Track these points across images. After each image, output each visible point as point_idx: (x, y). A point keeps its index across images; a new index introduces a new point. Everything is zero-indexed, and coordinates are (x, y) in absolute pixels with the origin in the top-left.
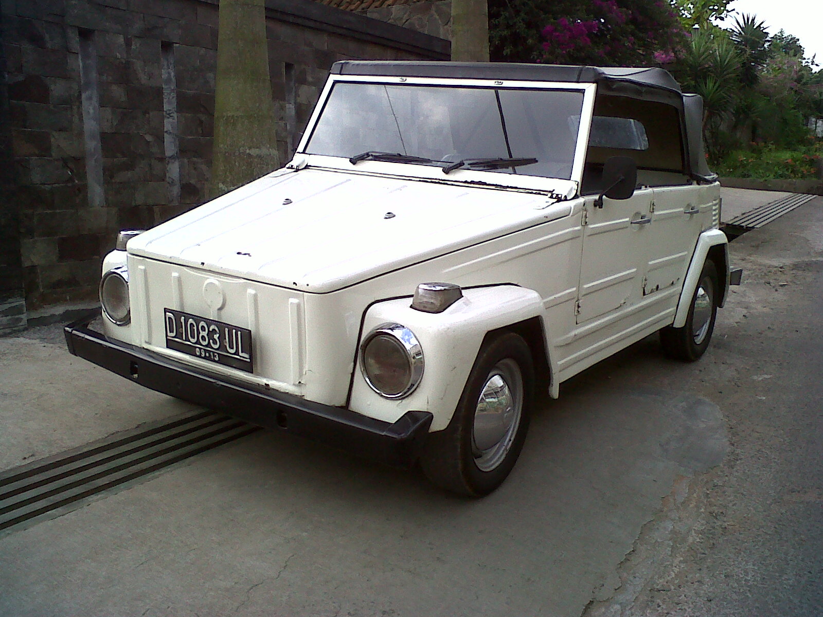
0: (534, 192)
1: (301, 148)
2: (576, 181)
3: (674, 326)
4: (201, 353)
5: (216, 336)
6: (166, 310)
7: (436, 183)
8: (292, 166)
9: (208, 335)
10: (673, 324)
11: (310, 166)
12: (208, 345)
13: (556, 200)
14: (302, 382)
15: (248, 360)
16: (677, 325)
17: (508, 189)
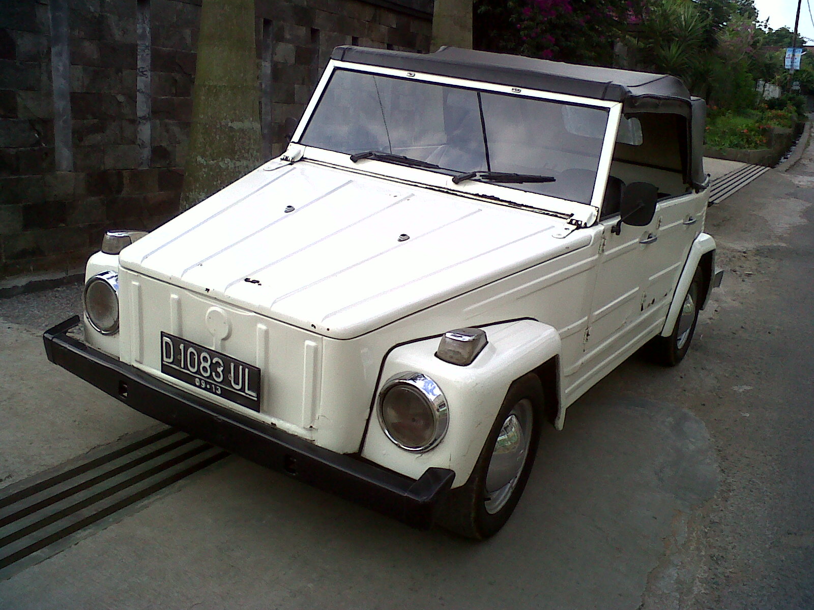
0: (551, 213)
1: (296, 138)
2: (596, 207)
3: (662, 335)
4: (201, 384)
5: (220, 370)
6: (163, 334)
7: (443, 192)
8: (287, 158)
9: (210, 366)
10: (661, 333)
11: (306, 158)
12: (210, 377)
13: (575, 227)
14: (313, 427)
15: (256, 399)
16: (665, 335)
17: (523, 208)
